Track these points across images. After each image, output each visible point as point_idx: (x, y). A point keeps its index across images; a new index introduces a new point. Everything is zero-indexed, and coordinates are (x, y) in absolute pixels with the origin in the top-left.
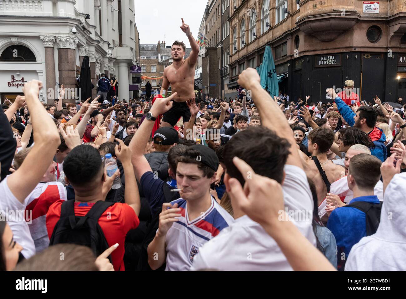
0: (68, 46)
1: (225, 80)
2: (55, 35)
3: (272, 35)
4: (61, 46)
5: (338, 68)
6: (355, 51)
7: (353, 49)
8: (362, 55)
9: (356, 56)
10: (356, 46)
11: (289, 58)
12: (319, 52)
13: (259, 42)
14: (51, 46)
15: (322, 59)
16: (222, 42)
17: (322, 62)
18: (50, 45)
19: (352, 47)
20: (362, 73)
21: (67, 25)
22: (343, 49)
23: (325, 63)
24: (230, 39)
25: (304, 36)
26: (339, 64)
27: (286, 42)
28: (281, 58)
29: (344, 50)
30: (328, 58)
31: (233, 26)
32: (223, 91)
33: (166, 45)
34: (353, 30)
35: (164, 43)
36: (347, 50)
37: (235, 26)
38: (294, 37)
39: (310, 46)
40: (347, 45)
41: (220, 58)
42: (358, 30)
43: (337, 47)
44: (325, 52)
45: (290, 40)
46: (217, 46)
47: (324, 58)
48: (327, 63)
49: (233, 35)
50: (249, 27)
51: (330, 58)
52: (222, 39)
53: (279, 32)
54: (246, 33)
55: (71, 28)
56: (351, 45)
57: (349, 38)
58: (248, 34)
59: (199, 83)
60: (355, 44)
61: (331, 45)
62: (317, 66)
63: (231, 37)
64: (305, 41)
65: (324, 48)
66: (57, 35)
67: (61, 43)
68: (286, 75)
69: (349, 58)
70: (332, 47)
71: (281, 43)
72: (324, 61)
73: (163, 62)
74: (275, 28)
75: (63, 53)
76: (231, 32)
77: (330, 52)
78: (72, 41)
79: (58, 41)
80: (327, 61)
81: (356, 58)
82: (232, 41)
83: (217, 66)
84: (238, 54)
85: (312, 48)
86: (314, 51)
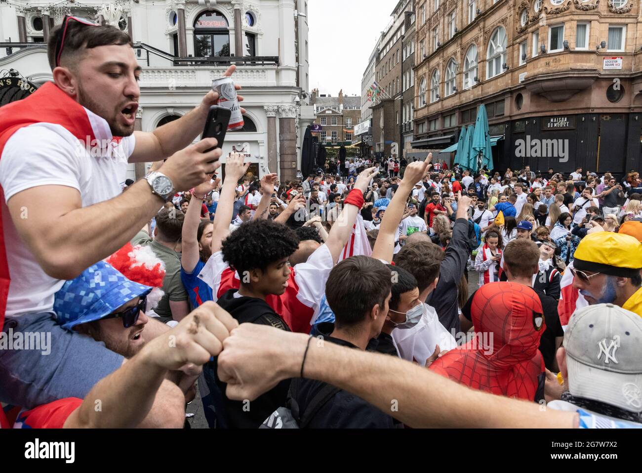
0: (290, 115)
1: (406, 137)
2: (278, 105)
3: (482, 91)
4: (284, 116)
5: (572, 131)
6: (593, 112)
7: (591, 110)
8: (601, 116)
9: (594, 119)
10: (593, 107)
11: (508, 119)
12: (548, 114)
13: (461, 98)
14: (274, 116)
15: (552, 120)
16: (402, 94)
17: (552, 124)
18: (273, 114)
19: (589, 108)
20: (599, 137)
21: (290, 94)
22: (578, 111)
23: (555, 125)
24: (415, 91)
25: (530, 95)
26: (572, 127)
27: (504, 100)
28: (494, 118)
29: (580, 112)
30: (559, 120)
31: (420, 76)
32: (404, 151)
33: (320, 93)
34: (591, 88)
35: (318, 91)
36: (583, 112)
37: (424, 76)
38: (515, 95)
39: (537, 106)
40: (583, 105)
41: (399, 111)
42: (597, 89)
43: (571, 108)
44: (556, 113)
45: (509, 98)
46: (395, 97)
47: (554, 120)
48: (557, 125)
49: (419, 86)
50: (444, 79)
51: (561, 119)
52: (402, 90)
53: (492, 88)
54: (441, 85)
55: (294, 96)
56: (588, 106)
57: (586, 98)
58: (443, 87)
59: (367, 138)
60: (593, 105)
61: (563, 106)
62: (545, 129)
63: (416, 88)
64: (531, 101)
65: (555, 109)
66: (280, 105)
67: (284, 112)
68: (502, 137)
69: (585, 120)
70: (564, 108)
71: (494, 101)
72: (554, 123)
73: (319, 114)
74: (486, 83)
75: (285, 123)
76: (416, 82)
77: (562, 113)
78: (294, 110)
79: (280, 110)
80: (558, 123)
81: (594, 120)
82: (418, 93)
83: (394, 121)
84: (428, 109)
85: (540, 109)
86: (542, 112)
